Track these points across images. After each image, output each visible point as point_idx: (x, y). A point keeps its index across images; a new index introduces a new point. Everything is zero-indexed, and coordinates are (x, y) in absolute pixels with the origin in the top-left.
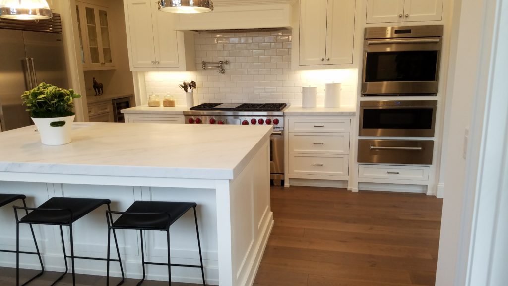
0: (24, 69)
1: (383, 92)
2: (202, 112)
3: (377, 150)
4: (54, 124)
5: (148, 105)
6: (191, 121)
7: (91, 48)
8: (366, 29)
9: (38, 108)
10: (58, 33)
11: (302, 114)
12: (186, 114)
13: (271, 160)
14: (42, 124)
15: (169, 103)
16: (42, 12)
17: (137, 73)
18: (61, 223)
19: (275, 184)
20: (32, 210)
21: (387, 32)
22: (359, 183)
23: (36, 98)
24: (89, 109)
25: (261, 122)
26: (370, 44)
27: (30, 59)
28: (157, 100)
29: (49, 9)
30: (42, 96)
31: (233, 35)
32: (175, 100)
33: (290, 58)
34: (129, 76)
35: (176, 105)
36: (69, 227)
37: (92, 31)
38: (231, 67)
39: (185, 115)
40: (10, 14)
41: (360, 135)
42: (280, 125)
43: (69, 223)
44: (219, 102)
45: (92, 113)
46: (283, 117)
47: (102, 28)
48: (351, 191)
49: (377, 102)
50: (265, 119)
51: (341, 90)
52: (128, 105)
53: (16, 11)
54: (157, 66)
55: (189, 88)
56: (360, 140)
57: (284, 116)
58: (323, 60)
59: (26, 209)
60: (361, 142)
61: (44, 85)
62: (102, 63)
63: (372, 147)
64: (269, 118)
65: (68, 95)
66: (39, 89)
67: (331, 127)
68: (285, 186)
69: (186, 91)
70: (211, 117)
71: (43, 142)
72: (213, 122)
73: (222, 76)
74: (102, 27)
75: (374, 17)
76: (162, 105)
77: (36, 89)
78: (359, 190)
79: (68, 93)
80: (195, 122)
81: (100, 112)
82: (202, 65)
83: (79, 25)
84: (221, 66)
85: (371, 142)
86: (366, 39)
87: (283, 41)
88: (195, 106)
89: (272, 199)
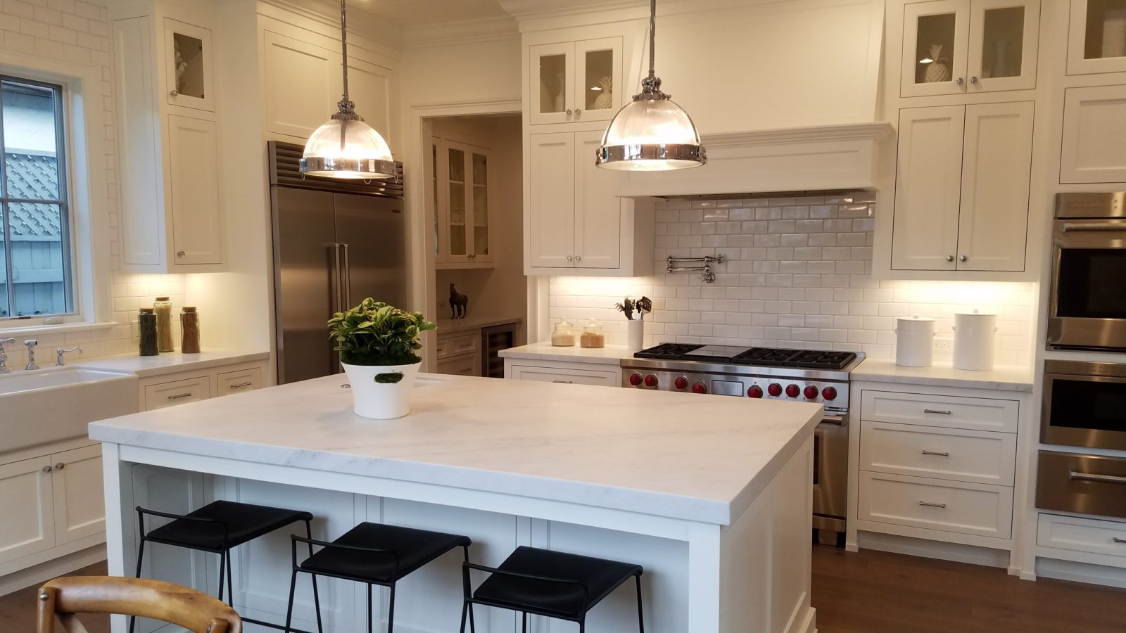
0: (330, 264)
1: (1104, 342)
2: (657, 363)
3: (1087, 482)
4: (381, 378)
5: (550, 343)
6: (636, 382)
7: (451, 226)
8: (1058, 196)
9: (357, 345)
10: (396, 198)
11: (895, 381)
12: (624, 365)
13: (815, 482)
14: (360, 376)
15: (593, 341)
16: (379, 165)
17: (535, 278)
18: (370, 579)
19: (821, 541)
20: (324, 547)
21: (1114, 205)
22: (1037, 558)
23: (356, 326)
24: (438, 344)
25: (793, 392)
26: (1069, 230)
27: (342, 247)
28: (569, 333)
29: (392, 161)
30: (367, 324)
31: (739, 203)
32: (605, 335)
33: (870, 253)
34: (520, 283)
35: (605, 345)
36: (389, 588)
37: (457, 193)
38: (730, 270)
39: (623, 367)
40: (323, 170)
41: (1042, 441)
42: (841, 400)
43: (389, 580)
44: (698, 343)
45: (443, 353)
46: (847, 385)
47: (475, 188)
48: (1015, 578)
49: (1088, 366)
50: (802, 386)
51: (996, 330)
52: (510, 343)
53: (333, 164)
54: (576, 266)
55: (635, 311)
56: (1041, 454)
57: (849, 382)
58: (951, 260)
59: (311, 543)
60: (1045, 460)
61: (370, 304)
62: (470, 256)
63: (1074, 474)
64: (813, 384)
65: (413, 323)
66: (361, 309)
67: (968, 417)
68: (846, 549)
69: (629, 316)
70: (678, 375)
71: (357, 411)
72: (681, 386)
73: (709, 287)
74: (476, 185)
75: (1078, 169)
76: (578, 344)
77: (356, 309)
78: (1038, 578)
79: (414, 318)
80: (644, 384)
81: (458, 351)
82: (666, 264)
83: (435, 182)
84: (708, 268)
85: (1074, 461)
86: (1060, 218)
87: (854, 217)
88: (645, 348)
89: (815, 577)
